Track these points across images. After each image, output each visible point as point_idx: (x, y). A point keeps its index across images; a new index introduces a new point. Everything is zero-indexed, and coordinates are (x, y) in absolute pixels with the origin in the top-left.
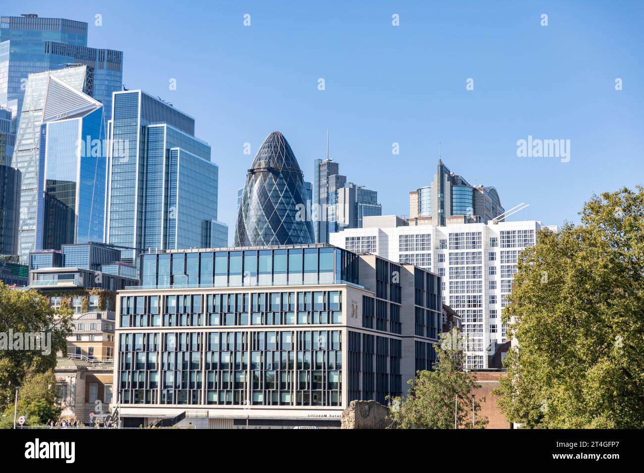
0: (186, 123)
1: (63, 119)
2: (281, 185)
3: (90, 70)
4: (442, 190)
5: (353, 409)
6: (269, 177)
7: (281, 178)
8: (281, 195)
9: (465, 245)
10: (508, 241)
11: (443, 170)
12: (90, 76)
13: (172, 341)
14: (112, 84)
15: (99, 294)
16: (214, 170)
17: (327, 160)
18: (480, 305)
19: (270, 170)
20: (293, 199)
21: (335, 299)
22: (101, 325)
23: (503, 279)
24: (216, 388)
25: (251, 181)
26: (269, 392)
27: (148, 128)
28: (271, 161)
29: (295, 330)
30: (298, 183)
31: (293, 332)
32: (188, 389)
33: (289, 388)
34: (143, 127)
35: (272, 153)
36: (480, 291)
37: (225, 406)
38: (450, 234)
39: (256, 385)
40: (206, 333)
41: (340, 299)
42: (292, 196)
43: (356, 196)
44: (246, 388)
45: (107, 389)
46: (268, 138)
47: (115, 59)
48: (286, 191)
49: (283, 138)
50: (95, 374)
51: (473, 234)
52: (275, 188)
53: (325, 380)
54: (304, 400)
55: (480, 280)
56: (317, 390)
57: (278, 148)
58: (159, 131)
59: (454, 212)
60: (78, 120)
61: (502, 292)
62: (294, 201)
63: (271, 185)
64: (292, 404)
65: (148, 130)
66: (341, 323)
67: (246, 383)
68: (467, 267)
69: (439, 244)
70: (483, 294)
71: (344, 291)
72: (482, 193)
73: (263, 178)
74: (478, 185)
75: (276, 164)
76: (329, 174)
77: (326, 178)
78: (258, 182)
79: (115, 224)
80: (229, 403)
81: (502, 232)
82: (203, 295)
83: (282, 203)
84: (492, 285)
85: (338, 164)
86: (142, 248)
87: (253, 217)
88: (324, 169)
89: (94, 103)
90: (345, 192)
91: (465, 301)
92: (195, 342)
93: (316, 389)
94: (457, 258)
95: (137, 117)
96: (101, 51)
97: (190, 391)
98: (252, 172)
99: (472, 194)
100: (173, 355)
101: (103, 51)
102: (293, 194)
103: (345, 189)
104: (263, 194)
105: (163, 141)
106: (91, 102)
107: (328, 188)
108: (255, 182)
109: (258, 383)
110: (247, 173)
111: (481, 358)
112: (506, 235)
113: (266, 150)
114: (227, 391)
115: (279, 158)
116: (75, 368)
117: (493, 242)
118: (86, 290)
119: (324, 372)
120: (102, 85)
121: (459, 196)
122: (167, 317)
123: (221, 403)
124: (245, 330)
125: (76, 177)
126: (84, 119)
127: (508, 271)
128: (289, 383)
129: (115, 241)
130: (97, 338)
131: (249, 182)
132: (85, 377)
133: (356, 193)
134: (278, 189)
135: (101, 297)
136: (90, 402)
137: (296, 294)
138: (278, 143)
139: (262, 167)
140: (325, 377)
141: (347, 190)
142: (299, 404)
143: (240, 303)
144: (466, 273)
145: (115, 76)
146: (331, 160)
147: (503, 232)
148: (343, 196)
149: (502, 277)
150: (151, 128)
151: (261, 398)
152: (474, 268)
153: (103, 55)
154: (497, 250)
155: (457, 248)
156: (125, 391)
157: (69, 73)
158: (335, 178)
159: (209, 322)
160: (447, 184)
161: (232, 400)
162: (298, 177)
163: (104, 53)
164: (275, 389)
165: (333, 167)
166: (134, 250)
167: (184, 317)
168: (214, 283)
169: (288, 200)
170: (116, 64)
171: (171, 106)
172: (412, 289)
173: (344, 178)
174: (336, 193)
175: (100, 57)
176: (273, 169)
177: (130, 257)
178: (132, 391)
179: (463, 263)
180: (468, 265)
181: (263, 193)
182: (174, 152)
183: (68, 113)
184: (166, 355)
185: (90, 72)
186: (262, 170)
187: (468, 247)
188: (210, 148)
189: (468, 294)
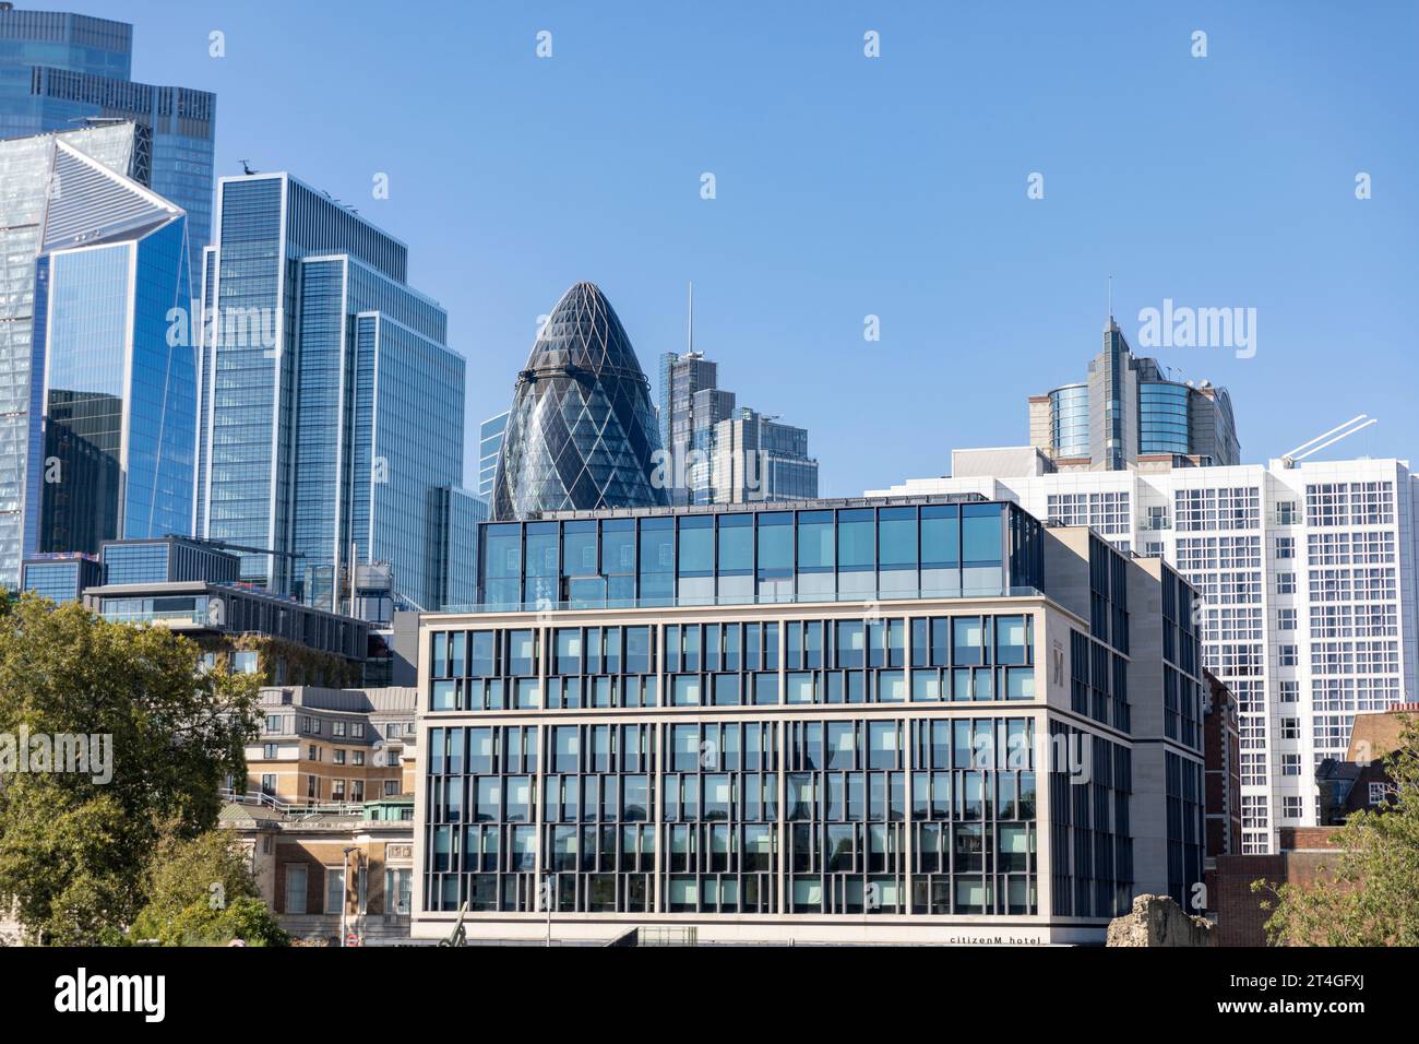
0: (388, 254)
1: (89, 244)
2: (598, 409)
3: (143, 134)
4: (1117, 394)
5: (1143, 918)
6: (571, 388)
7: (599, 393)
8: (597, 432)
9: (1217, 520)
10: (1328, 510)
11: (1118, 343)
12: (142, 148)
13: (572, 745)
14: (189, 170)
15: (258, 646)
16: (456, 366)
17: (691, 354)
18: (1256, 669)
19: (572, 372)
20: (627, 443)
21: (1016, 636)
22: (294, 717)
23: (1315, 604)
24: (693, 868)
25: (526, 399)
26: (838, 878)
27: (304, 264)
28: (575, 351)
29: (907, 716)
30: (638, 405)
31: (901, 722)
32: (616, 872)
33: (892, 868)
34: (290, 261)
35: (578, 333)
36: (1257, 635)
37: (718, 916)
38: (1178, 493)
39: (801, 861)
40: (664, 725)
41: (1029, 635)
42: (624, 436)
43: (759, 440)
44: (776, 868)
45: (331, 877)
46: (566, 298)
47: (196, 110)
48: (611, 422)
49: (601, 299)
50: (300, 842)
51: (1238, 492)
52: (585, 415)
53: (989, 847)
54: (934, 899)
55: (1256, 605)
56: (969, 873)
57: (589, 320)
58: (329, 272)
59: (1144, 446)
60: (127, 247)
61: (1312, 636)
62: (629, 446)
63: (577, 408)
64: (903, 910)
65: (304, 269)
66: (1032, 698)
67: (776, 856)
68: (1223, 575)
69: (1147, 519)
70: (1264, 641)
71: (1040, 614)
72: (1212, 398)
73: (555, 393)
74: (1200, 382)
75: (586, 360)
76: (694, 388)
77: (688, 397)
78: (543, 399)
79: (224, 495)
80: (728, 908)
81: (1312, 488)
82: (655, 627)
83: (600, 451)
84: (1287, 620)
85: (715, 364)
86: (290, 551)
87: (533, 485)
88: (684, 374)
89: (162, 206)
90: (733, 430)
91: (1217, 658)
92: (633, 748)
93: (966, 870)
94: (1196, 553)
95: (278, 238)
96: (163, 91)
97: (622, 878)
98: (530, 377)
99: (1185, 401)
100: (573, 786)
101: (168, 92)
102: (626, 430)
103: (732, 422)
104: (555, 429)
105: (341, 295)
106: (155, 204)
107: (691, 420)
108: (538, 401)
109: (809, 855)
110: (516, 379)
111: (1262, 801)
112: (1322, 494)
113: (563, 325)
114: (724, 878)
115: (594, 344)
116: (252, 824)
117: (1286, 513)
118: (226, 637)
119: (988, 825)
120: (167, 171)
121: (1156, 408)
122: (556, 685)
123: (707, 907)
124: (770, 718)
125: (121, 384)
126: (140, 245)
127: (1329, 584)
128: (892, 856)
129: (222, 534)
130: (283, 753)
131: (522, 401)
132: (274, 848)
133: (760, 432)
134: (591, 418)
135: (264, 654)
136: (287, 911)
137: (907, 622)
138: (591, 308)
139: (552, 366)
140: (989, 839)
141: (739, 425)
142: (919, 909)
143: (755, 647)
144: (1219, 589)
145: (196, 151)
146: (698, 356)
147: (1314, 487)
148: (729, 439)
149: (1311, 600)
150: (310, 263)
151: (815, 894)
152: (1240, 576)
153: (168, 101)
154: (1299, 532)
155: (1196, 527)
156: (446, 877)
157: (92, 141)
158: (708, 398)
159: (670, 698)
160: (1130, 377)
161: (738, 901)
162: (637, 389)
163: (171, 96)
164: (854, 872)
165: (703, 373)
166: (271, 557)
167: (604, 687)
168: (677, 596)
169: (615, 444)
170: (200, 123)
171: (353, 215)
172: (1158, 618)
173: (730, 398)
174: (712, 434)
175: (162, 105)
176: (581, 370)
177: (259, 573)
178: (464, 878)
179: (1211, 564)
180: (1225, 571)
181: (557, 428)
182: (365, 321)
183: (102, 230)
184: (554, 783)
185: (143, 136)
186: (553, 373)
187: (1224, 526)
188: (445, 316)
189: (1227, 642)
